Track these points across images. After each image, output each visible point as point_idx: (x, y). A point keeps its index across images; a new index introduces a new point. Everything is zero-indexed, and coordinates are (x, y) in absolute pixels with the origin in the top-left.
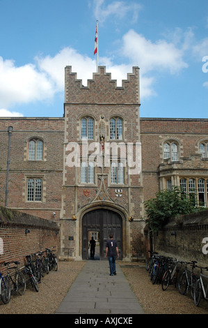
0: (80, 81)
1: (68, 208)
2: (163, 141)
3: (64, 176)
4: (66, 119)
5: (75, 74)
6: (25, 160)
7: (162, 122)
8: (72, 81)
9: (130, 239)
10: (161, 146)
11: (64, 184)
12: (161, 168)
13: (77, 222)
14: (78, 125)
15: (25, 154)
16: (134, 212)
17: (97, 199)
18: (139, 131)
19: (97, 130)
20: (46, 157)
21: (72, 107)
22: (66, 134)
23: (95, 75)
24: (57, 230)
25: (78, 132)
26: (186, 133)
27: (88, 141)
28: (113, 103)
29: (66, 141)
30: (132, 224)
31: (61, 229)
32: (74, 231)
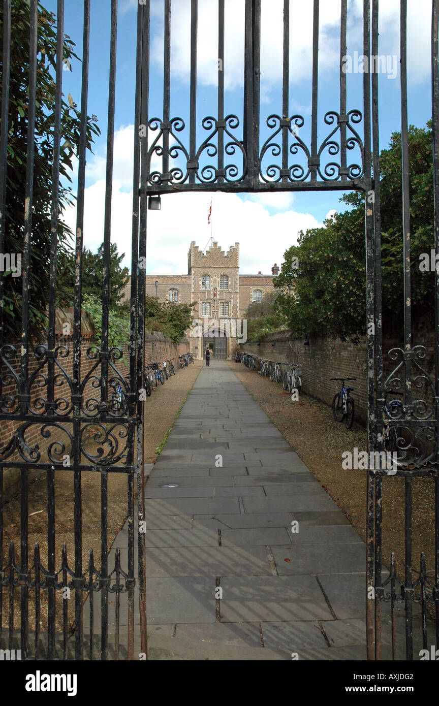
0: (201, 252)
2: (252, 290)
3: (192, 312)
4: (193, 277)
5: (197, 247)
7: (252, 279)
8: (196, 252)
9: (231, 347)
10: (251, 294)
13: (200, 339)
14: (200, 280)
18: (239, 284)
19: (212, 284)
20: (180, 301)
21: (196, 269)
22: (193, 286)
23: (211, 249)
24: (189, 343)
25: (200, 285)
26: (267, 285)
27: (206, 290)
28: (222, 266)
29: (193, 290)
30: (232, 339)
31: (191, 343)
32: (198, 344)
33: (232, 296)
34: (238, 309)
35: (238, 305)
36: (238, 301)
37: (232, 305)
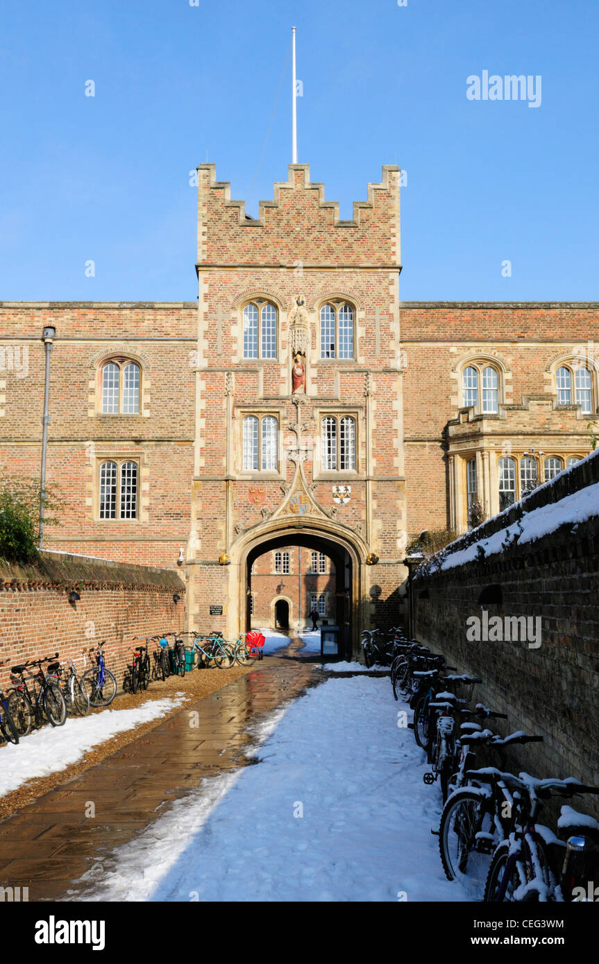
0: (239, 205)
1: (208, 534)
2: (458, 362)
3: (197, 452)
4: (202, 305)
6: (91, 413)
7: (458, 312)
8: (218, 206)
10: (453, 375)
11: (197, 473)
12: (453, 430)
13: (233, 569)
14: (234, 321)
15: (91, 398)
16: (380, 542)
17: (285, 511)
18: (398, 338)
19: (284, 336)
20: (148, 406)
21: (219, 274)
22: (203, 344)
23: (281, 189)
24: (177, 594)
25: (234, 340)
26: (521, 339)
27: (261, 363)
28: (328, 263)
29: (201, 363)
30: (374, 572)
31: (190, 588)
32: (225, 593)
33: (373, 387)
34: (398, 443)
35: (398, 424)
36: (398, 405)
37: (372, 424)
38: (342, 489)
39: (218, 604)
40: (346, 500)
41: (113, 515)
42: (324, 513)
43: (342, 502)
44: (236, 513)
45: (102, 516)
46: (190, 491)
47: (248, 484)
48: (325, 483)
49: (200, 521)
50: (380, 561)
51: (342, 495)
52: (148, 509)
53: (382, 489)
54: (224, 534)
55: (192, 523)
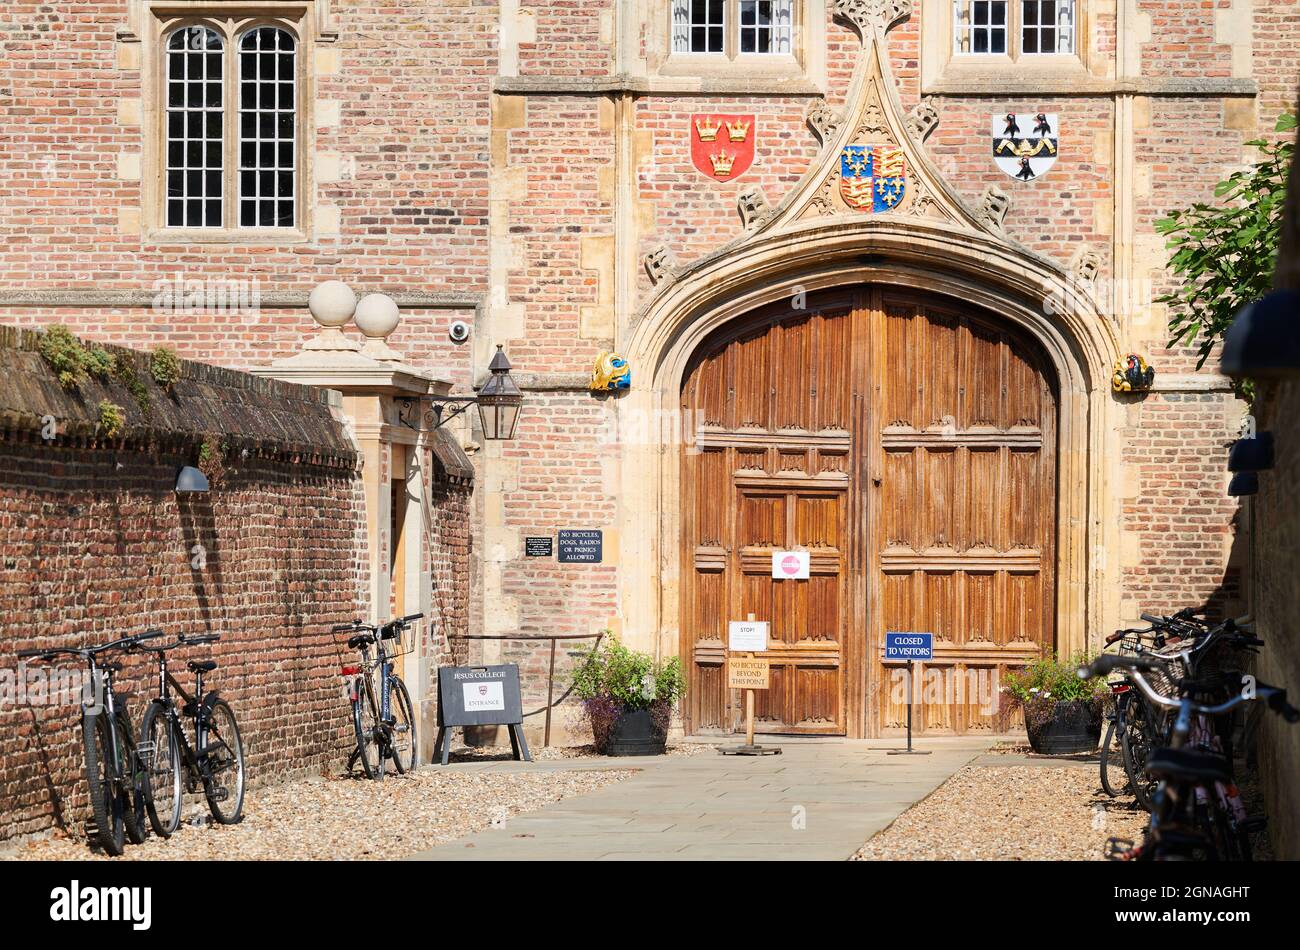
1: (550, 282)
9: (1122, 549)
11: (508, 67)
16: (1158, 315)
17: (821, 202)
30: (1136, 420)
31: (490, 467)
32: (608, 489)
38: (1027, 125)
39: (586, 524)
40: (1040, 166)
41: (215, 218)
42: (961, 211)
43: (1026, 171)
44: (646, 211)
45: (175, 218)
46: (484, 131)
47: (690, 106)
48: (965, 102)
49: (519, 236)
50: (1160, 381)
51: (1026, 146)
52: (339, 193)
53: (1172, 125)
54: (604, 285)
55: (493, 243)
